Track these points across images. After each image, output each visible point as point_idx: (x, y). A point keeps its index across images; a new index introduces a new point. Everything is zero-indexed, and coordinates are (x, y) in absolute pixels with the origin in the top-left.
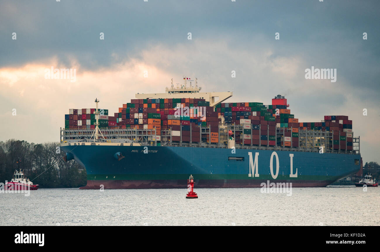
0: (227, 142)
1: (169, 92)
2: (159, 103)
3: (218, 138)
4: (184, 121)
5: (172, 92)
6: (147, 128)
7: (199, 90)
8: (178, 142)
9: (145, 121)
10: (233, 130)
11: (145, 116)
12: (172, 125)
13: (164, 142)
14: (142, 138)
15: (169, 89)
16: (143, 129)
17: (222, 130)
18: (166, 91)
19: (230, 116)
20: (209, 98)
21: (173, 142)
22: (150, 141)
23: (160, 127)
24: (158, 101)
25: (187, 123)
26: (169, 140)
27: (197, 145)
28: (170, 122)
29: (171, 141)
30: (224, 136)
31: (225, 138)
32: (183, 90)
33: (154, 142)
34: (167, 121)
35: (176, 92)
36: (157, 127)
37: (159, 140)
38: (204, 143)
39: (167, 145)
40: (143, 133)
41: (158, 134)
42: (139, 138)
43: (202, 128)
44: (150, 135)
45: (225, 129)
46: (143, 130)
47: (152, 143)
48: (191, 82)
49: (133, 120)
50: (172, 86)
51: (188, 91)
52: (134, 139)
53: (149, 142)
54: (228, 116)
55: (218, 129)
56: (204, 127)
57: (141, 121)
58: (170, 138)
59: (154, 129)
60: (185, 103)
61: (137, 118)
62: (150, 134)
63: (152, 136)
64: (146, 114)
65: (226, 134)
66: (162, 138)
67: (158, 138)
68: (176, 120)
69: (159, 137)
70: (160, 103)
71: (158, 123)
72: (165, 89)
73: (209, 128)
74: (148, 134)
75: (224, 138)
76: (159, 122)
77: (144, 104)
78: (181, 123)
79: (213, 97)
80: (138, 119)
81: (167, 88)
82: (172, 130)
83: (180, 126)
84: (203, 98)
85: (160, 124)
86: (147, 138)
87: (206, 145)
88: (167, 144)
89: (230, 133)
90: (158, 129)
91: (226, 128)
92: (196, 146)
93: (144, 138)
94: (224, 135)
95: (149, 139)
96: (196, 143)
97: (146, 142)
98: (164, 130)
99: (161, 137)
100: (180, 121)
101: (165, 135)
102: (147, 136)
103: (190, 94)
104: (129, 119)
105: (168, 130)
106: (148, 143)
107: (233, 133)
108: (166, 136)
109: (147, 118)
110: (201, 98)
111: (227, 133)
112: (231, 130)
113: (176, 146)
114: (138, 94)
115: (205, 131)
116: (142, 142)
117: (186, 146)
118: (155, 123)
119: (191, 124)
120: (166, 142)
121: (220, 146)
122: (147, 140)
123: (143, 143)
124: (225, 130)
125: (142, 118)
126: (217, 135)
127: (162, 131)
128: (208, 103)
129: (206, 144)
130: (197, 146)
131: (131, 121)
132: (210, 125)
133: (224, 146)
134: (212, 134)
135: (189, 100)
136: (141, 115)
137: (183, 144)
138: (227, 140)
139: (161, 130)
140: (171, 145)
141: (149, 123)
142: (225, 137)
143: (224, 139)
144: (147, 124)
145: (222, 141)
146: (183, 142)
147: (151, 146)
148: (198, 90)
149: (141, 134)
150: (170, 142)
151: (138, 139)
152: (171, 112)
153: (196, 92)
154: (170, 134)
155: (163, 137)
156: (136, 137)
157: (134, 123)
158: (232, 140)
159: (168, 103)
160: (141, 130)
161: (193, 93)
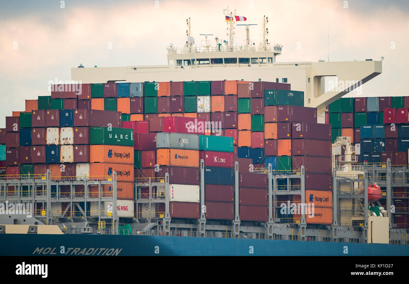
0: (362, 222)
1: (179, 62)
2: (141, 95)
3: (332, 208)
4: (213, 152)
5: (189, 62)
6: (88, 175)
7: (275, 54)
8: (193, 221)
9: (81, 153)
10: (383, 183)
11: (81, 135)
12: (170, 167)
13: (143, 221)
14: (69, 210)
15: (179, 52)
16: (74, 180)
17: (344, 182)
18: (169, 57)
19: (380, 139)
20: (305, 80)
21: (174, 220)
22: (97, 219)
23: (132, 172)
24: (137, 89)
25: (223, 160)
26: (162, 216)
27: (257, 230)
28: (163, 158)
29: (166, 217)
30: (354, 203)
31: (356, 208)
32: (223, 56)
33: (108, 222)
34: (156, 153)
35: (201, 62)
36: (119, 173)
37: (129, 213)
38: (285, 225)
39: (153, 231)
40: (73, 192)
41: (123, 196)
42: (63, 210)
43: (278, 177)
44: (95, 200)
45: (356, 180)
46: (75, 183)
47: (101, 225)
48: (248, 30)
49: (43, 148)
50: (190, 43)
51: (238, 57)
52: (43, 213)
53: (94, 222)
54: (373, 140)
55: (332, 179)
56: (284, 173)
57: (67, 154)
58: (164, 211)
59: (110, 180)
60: (225, 96)
61: (57, 143)
62: (97, 196)
63: (103, 203)
64: (85, 130)
65: (359, 197)
66: (138, 207)
67: (125, 208)
68: (184, 149)
69: (130, 204)
70: (144, 97)
71: (125, 160)
72: (167, 52)
73: (301, 175)
74: (90, 196)
75: (353, 207)
76: (127, 156)
77: (93, 100)
78: (202, 161)
79: (318, 78)
80: (57, 148)
81: (172, 50)
82: (171, 183)
83: (199, 169)
84: (285, 80)
85: (133, 162)
86: (89, 209)
87: (291, 232)
88: (154, 228)
89: (371, 192)
90: (124, 178)
91: (359, 176)
92: (254, 236)
93: (77, 209)
94: (354, 199)
95: (95, 212)
96: (255, 225)
97: (83, 221)
98: (143, 182)
99: (135, 204)
100: (198, 152)
101: (147, 197)
102: (89, 204)
103: (244, 66)
104: (30, 145)
105: (156, 181)
106: (90, 225)
107: (384, 194)
108: (152, 200)
109: (89, 145)
110: (280, 81)
111: (363, 192)
112: (375, 184)
113: (185, 233)
114: (81, 67)
115: (289, 185)
116: (70, 221)
117: (220, 235)
118: (114, 159)
119: (237, 163)
120: (153, 221)
121: (340, 235)
122: (88, 214)
123: (74, 225)
124: (356, 184)
125: (71, 142)
126: (327, 200)
127: (140, 184)
128: (300, 95)
129: (292, 227)
130: (257, 234)
131: (36, 152)
132: (302, 167)
133: (353, 234)
134: (311, 196)
135: (238, 85)
136: (68, 133)
137: (210, 227)
138: (364, 216)
139: (135, 181)
140: (169, 231)
141: (92, 160)
142: (356, 205)
143: (353, 211)
144: (88, 162)
145: (347, 220)
146: (210, 221)
147: (100, 235)
148: (272, 56)
149: (68, 195)
150: (164, 221)
151: (58, 212)
152: (170, 124)
153: (265, 61)
154: (163, 195)
155: (140, 205)
156: (49, 205)
157: (44, 161)
158: (378, 215)
159: (171, 97)
160: (67, 183)
161: (252, 65)
